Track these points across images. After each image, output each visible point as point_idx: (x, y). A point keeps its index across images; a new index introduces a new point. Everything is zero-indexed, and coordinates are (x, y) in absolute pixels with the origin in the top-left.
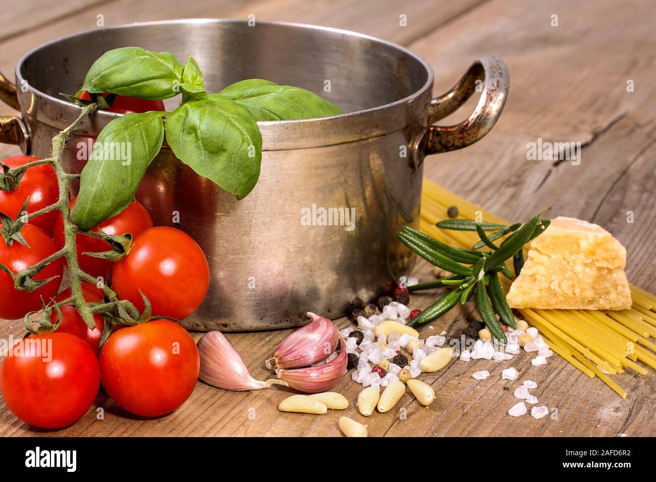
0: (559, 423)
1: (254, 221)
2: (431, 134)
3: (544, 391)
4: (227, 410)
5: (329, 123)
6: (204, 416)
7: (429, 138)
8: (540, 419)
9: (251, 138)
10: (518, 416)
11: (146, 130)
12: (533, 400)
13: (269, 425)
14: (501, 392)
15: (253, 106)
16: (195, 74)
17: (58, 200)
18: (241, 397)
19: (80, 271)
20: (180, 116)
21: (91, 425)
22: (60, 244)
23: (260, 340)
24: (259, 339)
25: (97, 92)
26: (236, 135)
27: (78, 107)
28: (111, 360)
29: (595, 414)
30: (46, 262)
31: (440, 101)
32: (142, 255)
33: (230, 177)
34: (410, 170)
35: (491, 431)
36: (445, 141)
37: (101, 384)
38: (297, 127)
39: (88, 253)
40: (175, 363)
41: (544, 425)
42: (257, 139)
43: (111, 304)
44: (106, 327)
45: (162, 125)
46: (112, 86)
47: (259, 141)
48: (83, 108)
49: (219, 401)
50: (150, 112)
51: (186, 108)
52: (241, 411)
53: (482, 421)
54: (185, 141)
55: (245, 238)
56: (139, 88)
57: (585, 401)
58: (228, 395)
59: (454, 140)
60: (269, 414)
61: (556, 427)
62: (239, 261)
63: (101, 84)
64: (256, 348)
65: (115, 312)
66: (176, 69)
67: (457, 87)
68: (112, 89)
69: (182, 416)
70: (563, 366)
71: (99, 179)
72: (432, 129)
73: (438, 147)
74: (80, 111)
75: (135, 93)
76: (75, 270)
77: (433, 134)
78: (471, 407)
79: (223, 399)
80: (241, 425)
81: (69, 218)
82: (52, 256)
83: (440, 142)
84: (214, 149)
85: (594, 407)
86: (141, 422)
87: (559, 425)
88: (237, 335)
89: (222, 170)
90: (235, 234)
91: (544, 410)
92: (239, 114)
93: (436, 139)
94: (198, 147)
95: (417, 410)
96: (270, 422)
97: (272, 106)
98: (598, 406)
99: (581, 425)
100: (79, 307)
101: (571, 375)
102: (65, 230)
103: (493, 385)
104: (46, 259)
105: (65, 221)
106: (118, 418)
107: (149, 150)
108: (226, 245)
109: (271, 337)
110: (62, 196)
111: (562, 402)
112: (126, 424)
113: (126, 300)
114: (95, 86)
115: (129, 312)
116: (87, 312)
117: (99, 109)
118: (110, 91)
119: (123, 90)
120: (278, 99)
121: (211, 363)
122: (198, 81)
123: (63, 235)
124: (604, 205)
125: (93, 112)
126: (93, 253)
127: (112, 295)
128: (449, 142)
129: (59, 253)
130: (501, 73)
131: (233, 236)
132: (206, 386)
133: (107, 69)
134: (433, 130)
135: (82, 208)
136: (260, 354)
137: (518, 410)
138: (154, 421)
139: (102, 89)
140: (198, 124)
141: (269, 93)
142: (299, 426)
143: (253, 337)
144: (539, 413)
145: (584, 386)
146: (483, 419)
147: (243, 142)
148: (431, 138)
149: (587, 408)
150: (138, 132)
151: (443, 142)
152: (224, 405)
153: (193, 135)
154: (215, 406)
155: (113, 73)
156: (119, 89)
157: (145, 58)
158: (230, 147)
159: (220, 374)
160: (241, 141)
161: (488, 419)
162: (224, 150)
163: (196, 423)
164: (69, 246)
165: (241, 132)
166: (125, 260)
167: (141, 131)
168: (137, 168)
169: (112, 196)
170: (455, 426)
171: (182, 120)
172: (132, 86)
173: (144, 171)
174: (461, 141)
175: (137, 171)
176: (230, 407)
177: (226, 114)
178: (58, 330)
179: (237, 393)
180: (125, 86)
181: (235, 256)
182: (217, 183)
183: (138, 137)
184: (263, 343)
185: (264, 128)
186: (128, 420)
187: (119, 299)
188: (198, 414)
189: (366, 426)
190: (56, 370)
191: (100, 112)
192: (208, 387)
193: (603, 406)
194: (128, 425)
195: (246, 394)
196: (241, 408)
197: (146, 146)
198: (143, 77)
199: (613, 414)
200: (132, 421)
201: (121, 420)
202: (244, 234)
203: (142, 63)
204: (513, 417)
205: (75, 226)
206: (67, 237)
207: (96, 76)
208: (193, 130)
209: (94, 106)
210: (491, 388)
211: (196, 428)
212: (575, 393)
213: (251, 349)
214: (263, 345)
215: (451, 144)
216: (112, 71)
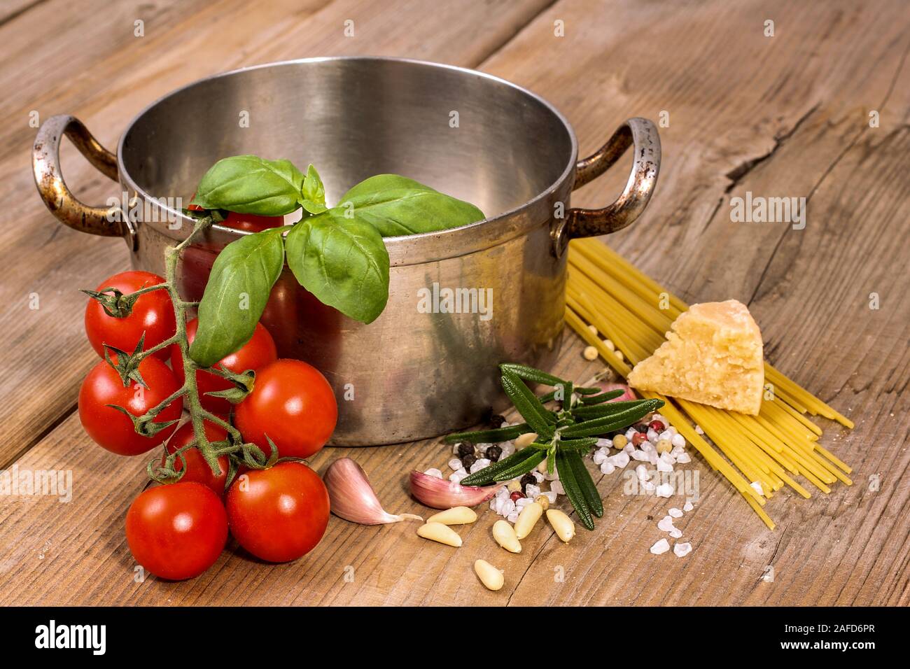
0: (702, 563)
1: (382, 337)
2: (575, 218)
3: (690, 520)
4: (359, 550)
5: (461, 234)
6: (336, 558)
7: (572, 222)
8: (683, 557)
9: (377, 262)
10: (660, 553)
11: (266, 257)
12: (677, 534)
13: (402, 568)
14: (645, 522)
15: (378, 216)
16: (315, 186)
17: (176, 331)
18: (374, 531)
19: (201, 410)
20: (301, 235)
21: (220, 571)
22: (181, 382)
23: (392, 456)
24: (391, 454)
25: (211, 208)
26: (362, 258)
27: (191, 219)
28: (239, 510)
29: (739, 550)
30: (167, 403)
31: (587, 164)
32: (268, 394)
33: (355, 304)
34: (551, 259)
35: (631, 574)
36: (590, 226)
37: (230, 533)
38: (427, 241)
39: (209, 393)
40: (303, 510)
41: (686, 565)
42: (384, 261)
43: (236, 447)
44: (231, 469)
45: (282, 243)
46: (227, 203)
47: (385, 263)
48: (196, 220)
49: (351, 538)
50: (268, 229)
51: (308, 227)
52: (374, 550)
53: (623, 560)
54: (308, 265)
55: (374, 354)
56: (256, 206)
57: (732, 534)
58: (360, 530)
59: (599, 226)
60: (403, 554)
61: (699, 567)
62: (368, 378)
63: (214, 200)
64: (389, 466)
65: (240, 454)
66: (295, 182)
67: (607, 147)
68: (227, 206)
69: (313, 559)
70: (712, 488)
71: (219, 317)
72: (575, 212)
73: (583, 231)
74: (193, 224)
75: (252, 211)
76: (197, 409)
77: (577, 218)
78: (613, 542)
79: (355, 535)
80: (374, 569)
81: (187, 353)
82: (172, 396)
83: (585, 227)
84: (338, 274)
85: (740, 541)
86: (272, 567)
87: (702, 565)
88: (368, 449)
89: (348, 297)
90: (362, 351)
91: (687, 547)
92: (363, 234)
93: (581, 224)
94: (321, 273)
95: (556, 546)
96: (404, 564)
97: (399, 216)
98: (744, 540)
99: (725, 565)
100: (202, 450)
101: (720, 499)
102: (185, 365)
103: (637, 513)
104: (166, 400)
105: (184, 356)
106: (247, 563)
107: (270, 280)
108: (353, 362)
109: (404, 451)
110: (180, 328)
111: (707, 535)
112: (256, 570)
113: (251, 444)
114: (209, 202)
115: (255, 457)
116: (211, 456)
117: (214, 223)
118: (225, 208)
119: (238, 208)
120: (405, 208)
121: (342, 497)
122: (319, 195)
123: (183, 371)
124: (778, 252)
125: (208, 227)
126: (215, 393)
127: (237, 435)
128: (595, 228)
129: (178, 393)
130: (651, 150)
131: (361, 353)
132: (337, 518)
133: (221, 184)
134: (578, 214)
135: (201, 346)
136: (392, 475)
137: (660, 547)
138: (284, 566)
139: (216, 205)
140: (321, 247)
141: (394, 199)
142: (434, 569)
143: (384, 451)
144: (681, 552)
145: (732, 513)
146: (624, 558)
147: (369, 267)
148: (574, 221)
149: (733, 542)
150: (258, 261)
151: (588, 227)
152: (355, 543)
153: (316, 258)
154: (347, 544)
155: (227, 189)
156: (235, 206)
157: (261, 172)
158: (355, 273)
159: (351, 508)
160: (367, 267)
161: (629, 558)
162: (349, 277)
163: (328, 567)
164: (189, 383)
165: (366, 257)
166: (248, 400)
167: (260, 259)
168: (258, 302)
169: (233, 334)
170: (595, 567)
171: (302, 239)
172: (249, 204)
173: (265, 304)
174: (607, 227)
175: (259, 305)
176: (363, 544)
177: (350, 235)
178: (183, 480)
179: (368, 527)
180: (241, 204)
181: (363, 373)
182: (343, 311)
183: (258, 267)
184: (395, 459)
185: (391, 244)
186: (257, 565)
187: (244, 442)
188: (329, 555)
189: (503, 571)
190: (183, 523)
191: (214, 226)
192: (339, 520)
193: (750, 540)
194: (258, 571)
195: (378, 528)
196: (374, 546)
197: (267, 277)
198: (261, 195)
199: (759, 550)
200: (262, 566)
201: (251, 564)
202: (373, 351)
203: (258, 178)
204: (655, 555)
205: (193, 362)
206: (187, 373)
207: (209, 191)
208: (315, 253)
209: (208, 221)
210: (634, 517)
211: (328, 573)
212: (722, 524)
213: (383, 468)
214: (396, 463)
215: (596, 230)
216: (226, 187)
